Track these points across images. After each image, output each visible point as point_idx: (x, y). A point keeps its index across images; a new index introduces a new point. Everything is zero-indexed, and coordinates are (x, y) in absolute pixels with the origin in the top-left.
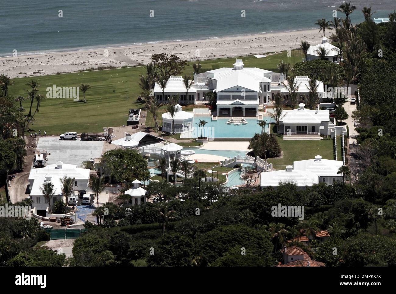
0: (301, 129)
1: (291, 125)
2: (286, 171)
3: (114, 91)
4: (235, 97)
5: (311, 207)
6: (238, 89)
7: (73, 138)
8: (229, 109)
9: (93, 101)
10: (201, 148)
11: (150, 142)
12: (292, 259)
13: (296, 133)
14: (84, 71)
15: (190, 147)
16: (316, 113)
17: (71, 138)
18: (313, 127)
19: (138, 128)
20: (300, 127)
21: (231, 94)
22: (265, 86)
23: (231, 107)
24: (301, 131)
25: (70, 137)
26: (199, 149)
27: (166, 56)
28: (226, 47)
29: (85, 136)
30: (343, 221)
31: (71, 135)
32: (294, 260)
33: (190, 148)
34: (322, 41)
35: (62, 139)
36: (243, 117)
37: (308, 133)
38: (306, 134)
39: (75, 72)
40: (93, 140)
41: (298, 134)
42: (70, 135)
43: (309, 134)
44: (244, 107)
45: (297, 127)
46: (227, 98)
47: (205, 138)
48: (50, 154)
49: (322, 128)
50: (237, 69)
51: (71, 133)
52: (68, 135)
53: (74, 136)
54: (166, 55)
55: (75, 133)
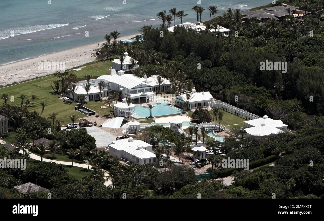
1: (194, 103)
4: (140, 91)
6: (141, 86)
7: (76, 126)
16: (203, 94)
18: (204, 103)
19: (99, 116)
21: (137, 89)
23: (139, 97)
35: (69, 128)
40: (88, 126)
44: (146, 96)
46: (135, 92)
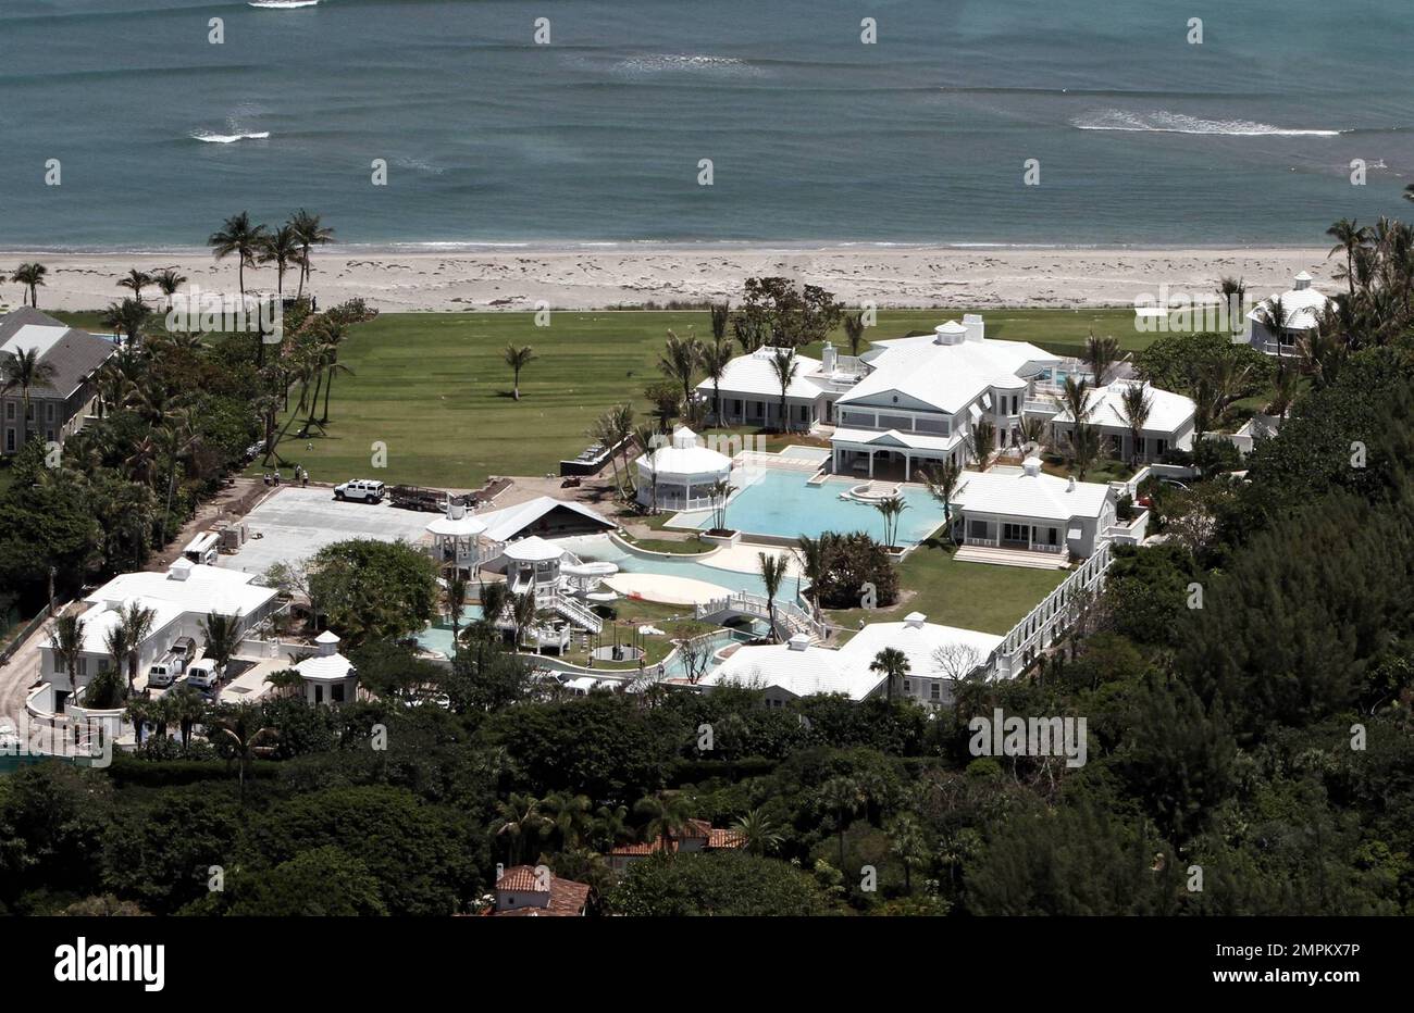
0: (1016, 534)
1: (989, 518)
2: (790, 648)
3: (629, 374)
4: (888, 423)
5: (776, 758)
6: (895, 399)
7: (369, 496)
8: (866, 455)
9: (542, 398)
10: (700, 562)
11: (576, 528)
12: (511, 901)
13: (998, 544)
14: (620, 308)
15: (669, 554)
16: (1068, 491)
17: (364, 496)
18: (1051, 529)
19: (578, 485)
20: (1016, 527)
21: (877, 412)
22: (1004, 399)
23: (872, 450)
24: (1018, 538)
25: (361, 494)
26: (694, 562)
27: (788, 286)
28: (1114, 277)
29: (405, 494)
30: (792, 809)
31: (363, 487)
32: (516, 904)
33: (668, 557)
34: (1294, 285)
35: (341, 496)
36: (904, 481)
37: (1030, 547)
38: (1025, 547)
39: (593, 309)
40: (419, 508)
41: (1005, 545)
42: (360, 487)
43: (1035, 550)
44: (907, 454)
45: (1007, 527)
46: (864, 422)
47: (729, 533)
48: (260, 536)
49: (1075, 534)
50: (943, 341)
51: (366, 483)
52: (354, 487)
53: (372, 492)
54: (789, 282)
55: (375, 484)
